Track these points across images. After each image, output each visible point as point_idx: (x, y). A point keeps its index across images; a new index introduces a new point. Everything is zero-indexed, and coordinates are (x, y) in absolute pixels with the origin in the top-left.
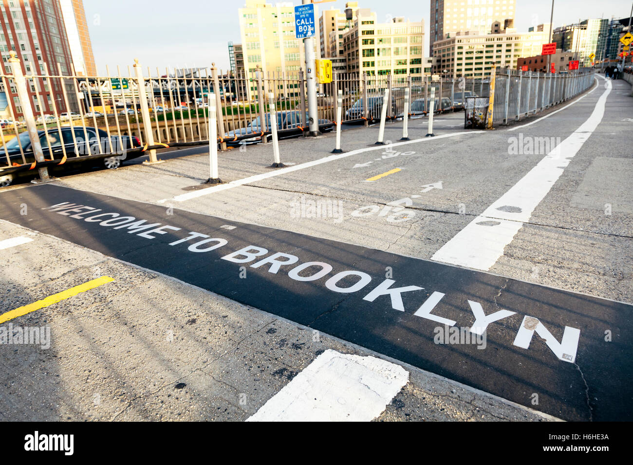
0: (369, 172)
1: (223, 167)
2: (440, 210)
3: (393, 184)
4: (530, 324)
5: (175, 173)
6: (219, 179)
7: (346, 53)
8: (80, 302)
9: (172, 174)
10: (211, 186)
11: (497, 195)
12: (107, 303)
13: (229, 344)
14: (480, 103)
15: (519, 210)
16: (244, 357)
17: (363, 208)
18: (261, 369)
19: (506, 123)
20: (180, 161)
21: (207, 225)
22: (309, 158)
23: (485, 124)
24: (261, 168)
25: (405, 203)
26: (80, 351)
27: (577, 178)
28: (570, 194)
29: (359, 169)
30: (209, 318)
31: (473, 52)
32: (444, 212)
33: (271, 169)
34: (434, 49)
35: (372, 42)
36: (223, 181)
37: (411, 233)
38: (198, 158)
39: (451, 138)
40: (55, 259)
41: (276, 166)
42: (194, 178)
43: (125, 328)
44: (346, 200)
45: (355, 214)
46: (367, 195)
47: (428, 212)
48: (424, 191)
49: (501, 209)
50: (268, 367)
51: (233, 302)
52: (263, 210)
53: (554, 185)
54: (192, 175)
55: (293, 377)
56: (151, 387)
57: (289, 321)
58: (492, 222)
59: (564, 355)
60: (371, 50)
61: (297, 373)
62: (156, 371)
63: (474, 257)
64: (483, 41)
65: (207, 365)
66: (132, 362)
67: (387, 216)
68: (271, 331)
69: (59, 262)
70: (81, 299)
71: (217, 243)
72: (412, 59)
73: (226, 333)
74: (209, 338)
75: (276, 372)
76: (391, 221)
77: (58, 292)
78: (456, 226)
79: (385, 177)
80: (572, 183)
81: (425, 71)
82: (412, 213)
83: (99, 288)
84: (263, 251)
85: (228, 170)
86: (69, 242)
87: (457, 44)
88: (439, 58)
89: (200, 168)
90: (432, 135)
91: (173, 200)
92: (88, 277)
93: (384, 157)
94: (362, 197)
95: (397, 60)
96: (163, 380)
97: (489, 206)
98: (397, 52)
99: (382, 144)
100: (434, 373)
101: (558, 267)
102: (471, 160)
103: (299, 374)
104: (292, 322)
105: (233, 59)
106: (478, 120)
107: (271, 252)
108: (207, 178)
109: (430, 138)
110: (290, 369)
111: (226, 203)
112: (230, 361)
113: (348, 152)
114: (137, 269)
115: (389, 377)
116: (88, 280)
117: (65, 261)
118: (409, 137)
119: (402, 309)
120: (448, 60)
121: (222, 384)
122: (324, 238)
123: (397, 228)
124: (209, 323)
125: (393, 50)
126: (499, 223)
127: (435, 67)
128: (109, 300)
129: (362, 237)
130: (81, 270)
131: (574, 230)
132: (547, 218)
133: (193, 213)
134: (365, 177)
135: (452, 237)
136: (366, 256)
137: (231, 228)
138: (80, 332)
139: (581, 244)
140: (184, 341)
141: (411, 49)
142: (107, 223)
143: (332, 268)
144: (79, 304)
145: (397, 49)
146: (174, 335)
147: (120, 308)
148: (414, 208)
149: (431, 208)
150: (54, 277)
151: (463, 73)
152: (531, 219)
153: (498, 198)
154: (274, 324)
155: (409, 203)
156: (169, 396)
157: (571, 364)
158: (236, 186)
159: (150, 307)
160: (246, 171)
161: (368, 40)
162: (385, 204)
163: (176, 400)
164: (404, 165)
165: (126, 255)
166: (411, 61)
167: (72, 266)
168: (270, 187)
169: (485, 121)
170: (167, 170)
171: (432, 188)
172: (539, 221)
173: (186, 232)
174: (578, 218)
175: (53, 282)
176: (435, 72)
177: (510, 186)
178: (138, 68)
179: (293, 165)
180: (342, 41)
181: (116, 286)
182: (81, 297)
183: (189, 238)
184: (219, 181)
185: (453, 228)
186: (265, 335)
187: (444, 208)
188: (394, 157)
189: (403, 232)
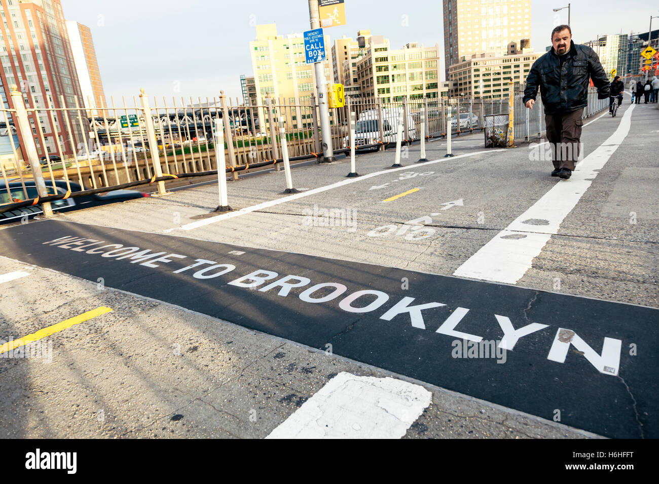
0: (386, 193)
1: (234, 196)
2: (461, 226)
3: (411, 203)
4: (565, 337)
5: (184, 203)
6: (228, 206)
7: (360, 81)
8: (74, 334)
9: (180, 204)
10: (220, 214)
11: (522, 209)
12: (103, 334)
13: (233, 371)
14: (500, 121)
15: (546, 223)
16: (249, 384)
17: (380, 228)
18: (266, 396)
19: (528, 140)
20: (189, 192)
21: (214, 252)
22: (323, 183)
23: (506, 142)
24: (273, 194)
25: (424, 221)
26: (69, 385)
27: (606, 189)
28: (600, 204)
29: (375, 190)
30: (212, 345)
31: (490, 74)
32: (466, 228)
33: (284, 195)
34: (450, 72)
35: (386, 69)
36: (233, 208)
37: (431, 250)
38: (208, 188)
39: (471, 157)
40: (51, 292)
41: (289, 192)
42: (203, 207)
43: (121, 358)
44: (361, 221)
45: (372, 234)
46: (384, 215)
47: (449, 229)
48: (444, 208)
49: (526, 222)
50: (275, 394)
51: (239, 327)
52: (274, 235)
53: (582, 197)
54: (201, 205)
55: (302, 403)
56: (144, 420)
57: (299, 344)
58: (517, 235)
59: (605, 368)
60: (385, 76)
61: (307, 399)
62: (151, 403)
63: (499, 270)
64: (500, 62)
65: (208, 394)
66: (125, 394)
67: (405, 235)
68: (279, 356)
69: (55, 295)
70: (75, 331)
71: (224, 268)
72: (428, 84)
73: (230, 359)
74: (211, 366)
75: (284, 399)
76: (409, 239)
77: (51, 325)
78: (479, 241)
79: (403, 197)
80: (601, 194)
81: (442, 95)
82: (431, 231)
83: (95, 319)
84: (273, 275)
85: (238, 198)
86: (68, 275)
87: (473, 67)
88: (456, 82)
89: (209, 197)
90: (451, 155)
91: (180, 229)
92: (84, 309)
93: (401, 178)
94: (378, 217)
95: (413, 86)
96: (158, 412)
97: (514, 220)
98: (412, 78)
99: (399, 166)
100: (460, 393)
101: (592, 277)
102: (493, 177)
103: (309, 399)
104: (302, 345)
105: (246, 92)
106: (499, 139)
107: (281, 275)
108: (216, 207)
109: (449, 158)
110: (300, 395)
111: (235, 230)
112: (233, 388)
113: (364, 175)
114: (137, 298)
115: (409, 398)
116: (84, 311)
117: (61, 293)
118: (427, 158)
119: (423, 327)
120: (465, 83)
121: (223, 414)
122: (339, 259)
123: (416, 246)
124: (212, 350)
125: (408, 76)
126: (526, 236)
127: (452, 91)
128: (105, 331)
129: (378, 256)
130: (78, 302)
131: (607, 239)
132: (577, 229)
133: (200, 241)
134: (382, 198)
135: (476, 252)
136: (383, 274)
137: (240, 253)
138: (71, 364)
139: (616, 253)
140: (183, 369)
141: (426, 74)
142: (110, 254)
143: (346, 288)
144: (72, 337)
145: (412, 74)
146: (173, 364)
147: (116, 339)
148: (434, 226)
149: (452, 225)
150: (48, 310)
151: (482, 95)
152: (559, 230)
153: (523, 212)
154: (283, 348)
155: (429, 221)
156: (164, 429)
157: (614, 377)
158: (246, 212)
159: (148, 335)
160: (257, 198)
161: (382, 66)
162: (403, 224)
163: (171, 434)
164: (422, 184)
165: (127, 284)
166: (427, 86)
167: (68, 298)
168: (282, 212)
169: (506, 139)
170: (175, 201)
171: (453, 205)
172: (569, 232)
173: (192, 259)
174: (610, 227)
175: (47, 315)
176: (452, 96)
177: (536, 200)
178: (145, 98)
179: (307, 191)
180: (356, 69)
181: (114, 316)
182: (75, 329)
183: (194, 265)
184: (228, 209)
185: (475, 243)
186: (273, 360)
187: (465, 224)
188: (411, 178)
189: (423, 249)
